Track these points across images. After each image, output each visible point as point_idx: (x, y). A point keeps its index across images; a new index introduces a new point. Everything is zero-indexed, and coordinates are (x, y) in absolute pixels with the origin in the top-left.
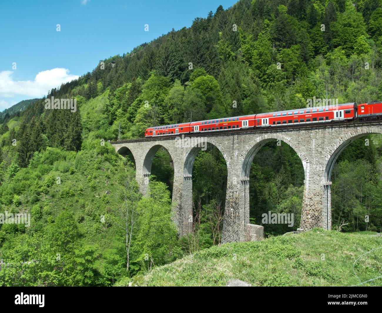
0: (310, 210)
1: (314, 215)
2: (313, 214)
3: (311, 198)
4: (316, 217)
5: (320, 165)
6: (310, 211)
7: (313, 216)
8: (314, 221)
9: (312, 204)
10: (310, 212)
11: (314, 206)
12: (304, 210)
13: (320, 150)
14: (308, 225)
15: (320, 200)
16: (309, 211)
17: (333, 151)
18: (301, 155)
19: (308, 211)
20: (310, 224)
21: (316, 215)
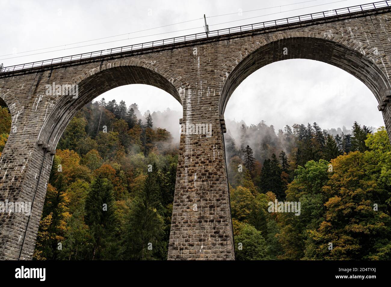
0: (197, 163)
1: (207, 171)
2: (203, 171)
3: (197, 143)
4: (210, 174)
5: (212, 89)
6: (197, 165)
7: (203, 174)
8: (205, 183)
9: (199, 153)
10: (197, 168)
11: (205, 154)
12: (182, 167)
13: (209, 68)
14: (194, 194)
15: (217, 142)
16: (194, 166)
17: (234, 67)
18: (175, 81)
19: (192, 168)
20: (199, 192)
21: (210, 171)
